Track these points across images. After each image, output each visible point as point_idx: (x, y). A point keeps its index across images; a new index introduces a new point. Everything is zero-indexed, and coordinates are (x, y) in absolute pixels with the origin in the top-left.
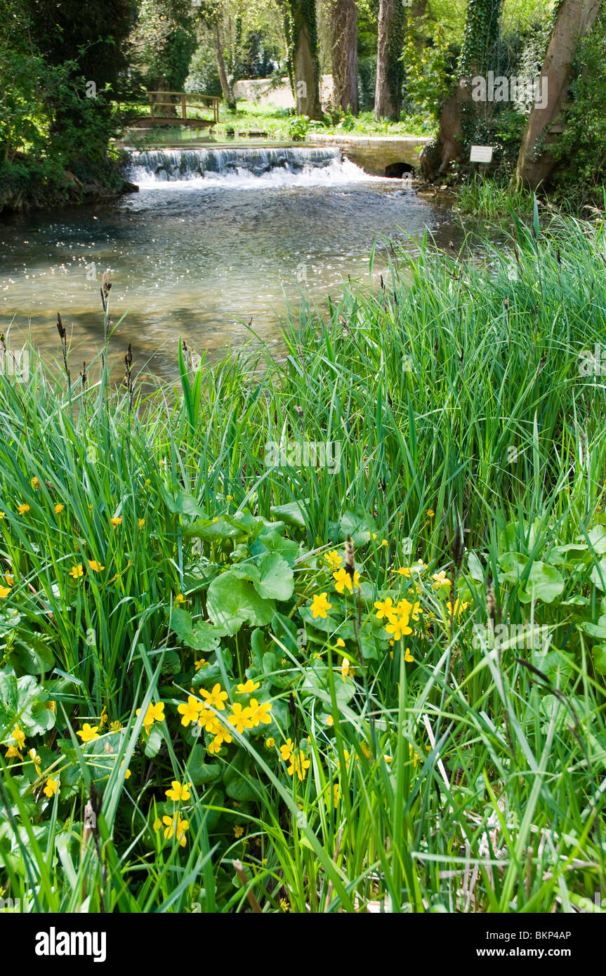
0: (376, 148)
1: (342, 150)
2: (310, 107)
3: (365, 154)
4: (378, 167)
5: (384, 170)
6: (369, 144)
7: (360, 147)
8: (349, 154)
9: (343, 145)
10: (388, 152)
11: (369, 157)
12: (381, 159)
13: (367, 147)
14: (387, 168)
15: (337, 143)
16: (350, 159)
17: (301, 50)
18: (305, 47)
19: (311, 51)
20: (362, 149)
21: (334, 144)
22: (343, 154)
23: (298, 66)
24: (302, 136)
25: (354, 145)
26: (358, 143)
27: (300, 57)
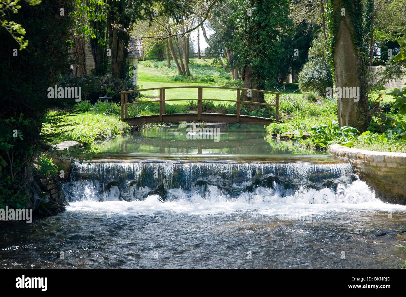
1: (354, 166)
3: (380, 173)
7: (374, 164)
8: (362, 173)
9: (355, 161)
11: (385, 177)
15: (349, 157)
16: (362, 178)
17: (341, 43)
18: (346, 40)
19: (354, 44)
20: (377, 167)
21: (346, 158)
22: (355, 172)
23: (338, 61)
24: (324, 146)
25: (367, 162)
26: (373, 158)
27: (341, 51)
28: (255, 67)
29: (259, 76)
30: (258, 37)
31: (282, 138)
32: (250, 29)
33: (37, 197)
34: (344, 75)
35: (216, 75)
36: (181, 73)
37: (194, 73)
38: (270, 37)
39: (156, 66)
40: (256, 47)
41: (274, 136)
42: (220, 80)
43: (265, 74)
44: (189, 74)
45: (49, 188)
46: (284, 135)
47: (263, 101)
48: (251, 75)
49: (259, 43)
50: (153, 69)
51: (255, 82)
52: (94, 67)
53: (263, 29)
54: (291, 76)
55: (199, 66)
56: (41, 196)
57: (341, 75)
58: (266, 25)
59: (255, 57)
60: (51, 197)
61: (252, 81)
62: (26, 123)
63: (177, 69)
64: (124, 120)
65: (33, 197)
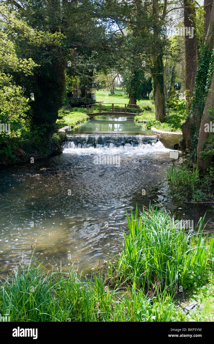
0: (170, 137)
1: (158, 136)
2: (160, 114)
3: (166, 139)
4: (171, 145)
5: (174, 146)
6: (167, 135)
7: (164, 136)
8: (160, 139)
9: (158, 134)
10: (175, 139)
11: (167, 140)
12: (172, 141)
13: (167, 136)
14: (175, 145)
16: (160, 140)
17: (157, 92)
18: (158, 91)
19: (161, 93)
20: (165, 137)
21: (156, 133)
22: (158, 138)
23: (156, 98)
24: (150, 128)
25: (162, 135)
26: (164, 134)
27: (156, 95)
28: (133, 94)
29: (134, 97)
30: (134, 84)
31: (138, 122)
32: (132, 81)
33: (53, 149)
34: (158, 103)
35: (123, 93)
36: (111, 93)
37: (115, 93)
38: (138, 84)
39: (104, 90)
40: (133, 87)
41: (136, 121)
42: (124, 95)
43: (137, 96)
44: (114, 94)
45: (57, 145)
46: (139, 121)
47: (136, 104)
48: (132, 97)
49: (134, 86)
50: (102, 91)
51: (133, 99)
52: (81, 93)
53: (136, 81)
54: (148, 94)
55: (118, 90)
56: (55, 148)
57: (157, 103)
58: (137, 80)
59: (133, 91)
60: (58, 148)
61: (132, 99)
62: (48, 125)
63: (110, 91)
64: (88, 115)
65: (52, 149)
